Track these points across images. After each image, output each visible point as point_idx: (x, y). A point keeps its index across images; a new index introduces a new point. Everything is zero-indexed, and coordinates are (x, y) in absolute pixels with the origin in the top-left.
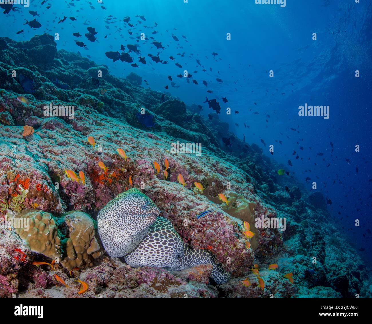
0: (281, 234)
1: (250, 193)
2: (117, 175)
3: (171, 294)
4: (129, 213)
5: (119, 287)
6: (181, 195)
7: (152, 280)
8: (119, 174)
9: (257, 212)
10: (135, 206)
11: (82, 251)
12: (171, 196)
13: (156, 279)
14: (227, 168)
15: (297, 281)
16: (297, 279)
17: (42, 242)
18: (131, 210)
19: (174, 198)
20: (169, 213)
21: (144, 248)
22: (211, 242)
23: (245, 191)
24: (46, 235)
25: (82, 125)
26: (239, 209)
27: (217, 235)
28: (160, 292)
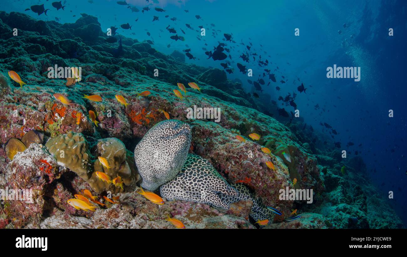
0: (323, 182)
1: (289, 139)
2: (154, 116)
3: (205, 224)
4: (162, 136)
5: (151, 216)
6: (217, 131)
7: (187, 211)
8: (156, 115)
9: (297, 157)
10: (167, 129)
11: (111, 173)
12: (207, 131)
13: (191, 210)
14: (265, 118)
15: (342, 226)
16: (341, 225)
17: (69, 155)
18: (164, 133)
19: (211, 133)
20: (205, 147)
21: (180, 185)
22: (249, 173)
23: (284, 138)
24: (74, 148)
25: (124, 82)
26: (278, 151)
27: (255, 166)
28: (195, 222)
